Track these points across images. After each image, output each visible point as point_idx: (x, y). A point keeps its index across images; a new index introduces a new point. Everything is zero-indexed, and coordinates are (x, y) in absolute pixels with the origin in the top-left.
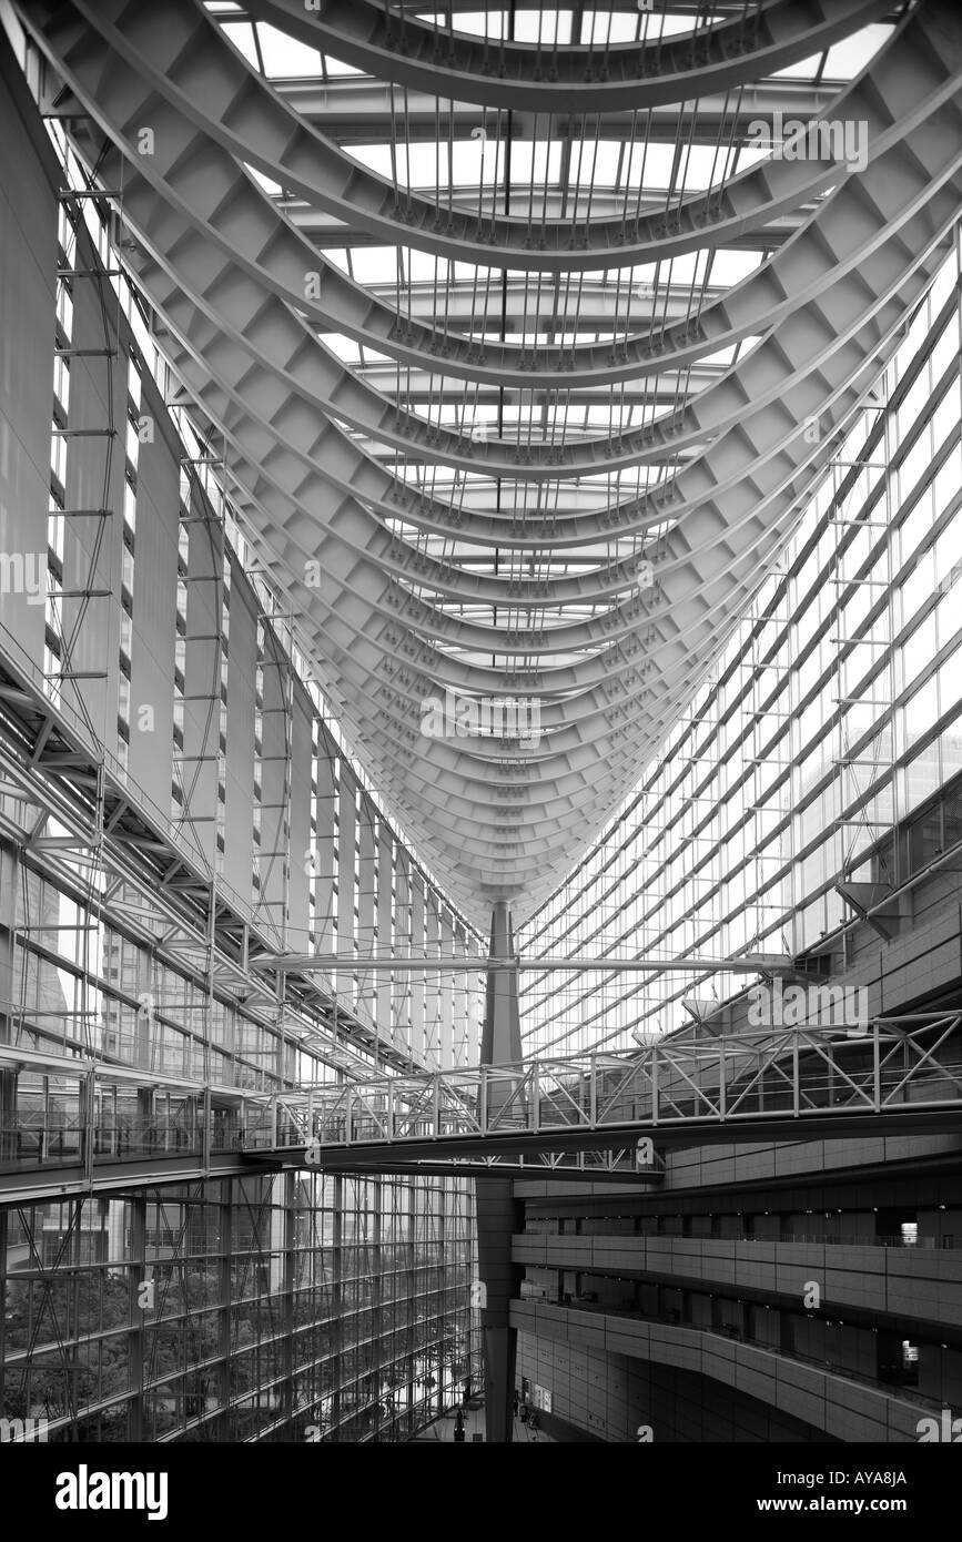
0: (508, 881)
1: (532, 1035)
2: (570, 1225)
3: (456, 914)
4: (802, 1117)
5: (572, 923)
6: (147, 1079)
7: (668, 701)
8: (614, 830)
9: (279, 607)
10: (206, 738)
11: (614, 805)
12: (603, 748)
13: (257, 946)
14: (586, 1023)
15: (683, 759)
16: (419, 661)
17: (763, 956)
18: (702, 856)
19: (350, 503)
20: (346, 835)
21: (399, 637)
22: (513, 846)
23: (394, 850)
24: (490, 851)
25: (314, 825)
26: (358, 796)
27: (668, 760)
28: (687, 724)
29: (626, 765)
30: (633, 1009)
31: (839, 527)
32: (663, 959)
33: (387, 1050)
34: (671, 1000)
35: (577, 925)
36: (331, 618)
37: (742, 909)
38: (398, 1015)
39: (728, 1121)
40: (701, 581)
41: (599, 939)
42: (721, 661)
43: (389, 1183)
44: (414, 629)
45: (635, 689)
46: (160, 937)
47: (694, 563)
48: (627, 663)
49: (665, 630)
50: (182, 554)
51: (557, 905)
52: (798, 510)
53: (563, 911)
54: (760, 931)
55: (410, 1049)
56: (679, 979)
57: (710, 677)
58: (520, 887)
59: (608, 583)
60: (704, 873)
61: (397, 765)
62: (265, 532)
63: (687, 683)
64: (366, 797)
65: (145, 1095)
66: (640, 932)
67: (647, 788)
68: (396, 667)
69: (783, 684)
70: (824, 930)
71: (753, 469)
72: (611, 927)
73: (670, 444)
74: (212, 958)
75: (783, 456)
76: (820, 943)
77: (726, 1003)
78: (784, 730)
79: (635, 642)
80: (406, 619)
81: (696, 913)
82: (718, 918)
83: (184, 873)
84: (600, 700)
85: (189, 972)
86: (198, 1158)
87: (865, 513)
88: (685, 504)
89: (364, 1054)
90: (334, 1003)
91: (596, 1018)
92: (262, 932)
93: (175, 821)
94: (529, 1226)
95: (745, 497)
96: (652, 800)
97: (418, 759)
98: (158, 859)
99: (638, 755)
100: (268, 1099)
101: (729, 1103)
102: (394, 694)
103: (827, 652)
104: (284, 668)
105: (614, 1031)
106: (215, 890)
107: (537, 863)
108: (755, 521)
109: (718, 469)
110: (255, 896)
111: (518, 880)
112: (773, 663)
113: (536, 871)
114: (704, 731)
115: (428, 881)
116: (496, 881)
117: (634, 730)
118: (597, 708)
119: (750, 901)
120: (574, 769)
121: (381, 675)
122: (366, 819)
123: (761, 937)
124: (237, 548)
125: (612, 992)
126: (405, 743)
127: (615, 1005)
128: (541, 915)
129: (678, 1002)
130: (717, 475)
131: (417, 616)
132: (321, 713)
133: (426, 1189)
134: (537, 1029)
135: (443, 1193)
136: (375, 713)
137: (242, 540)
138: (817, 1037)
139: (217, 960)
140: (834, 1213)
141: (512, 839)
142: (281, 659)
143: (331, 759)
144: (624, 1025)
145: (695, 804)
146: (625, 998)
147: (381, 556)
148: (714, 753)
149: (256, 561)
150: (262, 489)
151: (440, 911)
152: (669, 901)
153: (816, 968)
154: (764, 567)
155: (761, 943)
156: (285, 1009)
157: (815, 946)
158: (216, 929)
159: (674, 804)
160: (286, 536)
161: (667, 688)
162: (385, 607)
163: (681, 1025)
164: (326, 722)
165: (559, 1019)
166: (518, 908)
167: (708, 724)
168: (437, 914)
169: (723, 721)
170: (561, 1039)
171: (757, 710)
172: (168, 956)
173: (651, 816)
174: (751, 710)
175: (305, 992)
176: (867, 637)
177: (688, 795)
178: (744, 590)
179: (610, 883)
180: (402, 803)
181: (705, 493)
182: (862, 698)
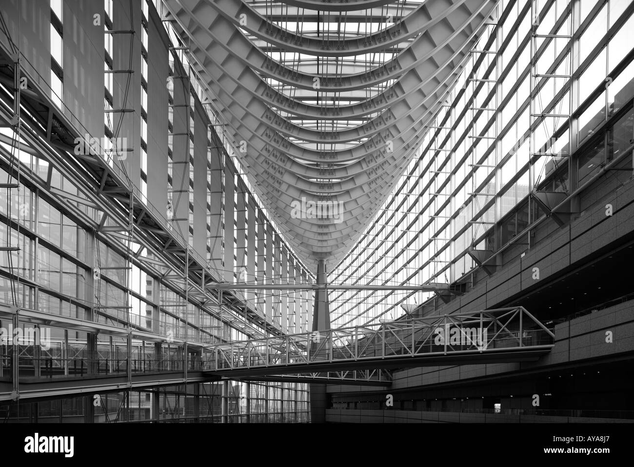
0: (324, 250)
1: (336, 321)
2: (352, 405)
3: (302, 266)
4: (448, 355)
5: (354, 270)
6: (158, 338)
7: (396, 166)
8: (372, 228)
9: (218, 121)
10: (183, 182)
11: (372, 215)
12: (366, 188)
13: (209, 278)
14: (360, 315)
15: (403, 194)
16: (281, 146)
17: (437, 284)
18: (411, 239)
19: (248, 69)
20: (251, 228)
21: (272, 135)
22: (326, 234)
23: (274, 236)
24: (316, 236)
25: (235, 223)
26: (257, 211)
27: (397, 194)
28: (405, 178)
29: (377, 196)
30: (380, 309)
31: (475, 82)
32: (393, 285)
33: (270, 327)
34: (397, 304)
35: (356, 271)
36: (241, 126)
37: (428, 263)
38: (276, 311)
39: (415, 357)
40: (410, 108)
41: (366, 277)
42: (421, 147)
43: (272, 386)
44: (278, 130)
45: (380, 160)
46: (163, 274)
47: (407, 100)
48: (376, 147)
49: (393, 132)
50: (171, 94)
51: (348, 262)
52: (455, 75)
53: (350, 265)
54: (436, 273)
55: (281, 326)
56: (400, 295)
57: (416, 155)
58: (330, 253)
59: (366, 109)
60: (412, 247)
61: (273, 196)
62: (209, 84)
63: (405, 158)
64: (260, 211)
65: (158, 345)
66: (383, 274)
67: (387, 208)
68: (271, 149)
69: (448, 158)
70: (463, 272)
71: (434, 53)
72: (371, 272)
73: (394, 40)
74: (187, 283)
75: (448, 47)
76: (461, 278)
77: (420, 306)
78: (448, 180)
79: (380, 138)
80: (274, 126)
81: (408, 265)
82: (417, 267)
83: (174, 244)
84: (364, 165)
85: (178, 290)
86: (182, 374)
87: (486, 76)
88: (401, 70)
89: (260, 329)
90: (245, 305)
91: (364, 313)
92: (211, 272)
93: (169, 220)
94: (334, 405)
95: (430, 67)
96: (389, 213)
97: (282, 193)
98: (162, 238)
99: (382, 192)
100: (214, 347)
101: (416, 349)
102: (271, 163)
103: (468, 143)
104: (221, 149)
105: (372, 318)
106: (188, 252)
107: (337, 242)
108: (435, 79)
109: (417, 54)
110: (208, 256)
111: (329, 250)
112: (444, 148)
113: (337, 245)
114: (413, 181)
115: (290, 251)
116: (319, 250)
117: (380, 179)
118: (363, 169)
119: (432, 259)
120: (353, 198)
121: (264, 153)
122: (260, 221)
123: (436, 275)
124: (198, 92)
125: (371, 301)
126: (276, 185)
127: (372, 307)
128: (341, 266)
129: (399, 305)
130: (417, 57)
131: (279, 125)
132: (239, 172)
133: (289, 389)
134: (338, 318)
135: (296, 391)
136: (262, 172)
137: (200, 88)
138: (455, 319)
139: (189, 284)
140: (465, 399)
141: (325, 230)
142: (219, 146)
143: (244, 194)
144: (376, 316)
145: (408, 215)
146: (377, 304)
147: (262, 95)
148: (417, 191)
149: (207, 99)
150: (208, 63)
151: (295, 264)
152: (396, 260)
153: (459, 289)
154: (440, 103)
155: (436, 278)
156: (222, 307)
157: (459, 279)
158: (189, 270)
159: (399, 215)
160: (219, 86)
161: (395, 160)
162: (264, 120)
163: (401, 316)
164: (242, 176)
165: (348, 314)
166: (329, 263)
167: (415, 178)
168: (293, 265)
169: (421, 176)
170: (349, 323)
171: (436, 170)
172: (168, 283)
173: (389, 221)
174: (434, 171)
175: (232, 300)
176: (486, 135)
177: (405, 211)
178: (431, 113)
179: (371, 251)
180: (276, 214)
181: (411, 65)
182: (483, 164)
